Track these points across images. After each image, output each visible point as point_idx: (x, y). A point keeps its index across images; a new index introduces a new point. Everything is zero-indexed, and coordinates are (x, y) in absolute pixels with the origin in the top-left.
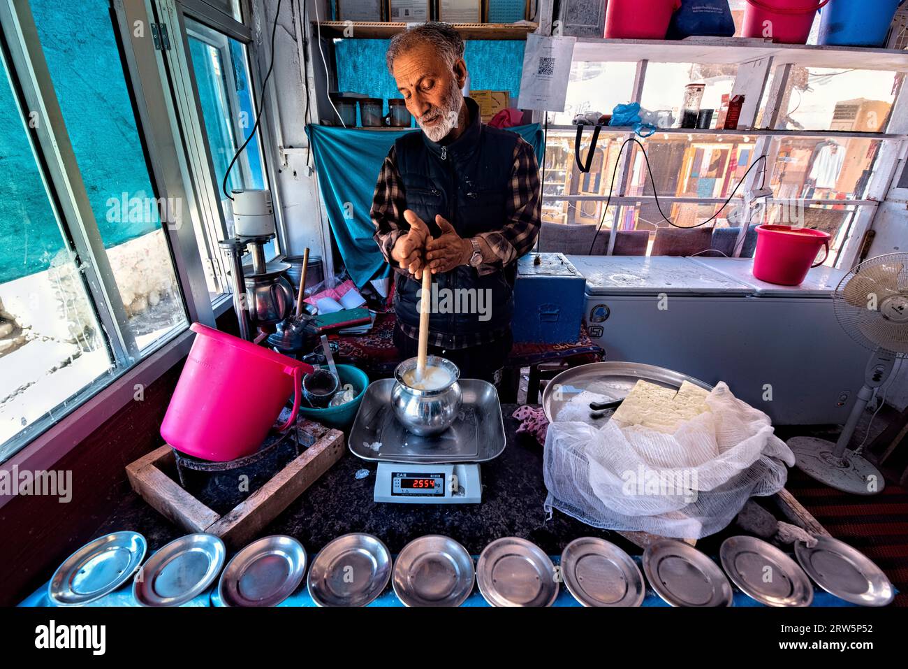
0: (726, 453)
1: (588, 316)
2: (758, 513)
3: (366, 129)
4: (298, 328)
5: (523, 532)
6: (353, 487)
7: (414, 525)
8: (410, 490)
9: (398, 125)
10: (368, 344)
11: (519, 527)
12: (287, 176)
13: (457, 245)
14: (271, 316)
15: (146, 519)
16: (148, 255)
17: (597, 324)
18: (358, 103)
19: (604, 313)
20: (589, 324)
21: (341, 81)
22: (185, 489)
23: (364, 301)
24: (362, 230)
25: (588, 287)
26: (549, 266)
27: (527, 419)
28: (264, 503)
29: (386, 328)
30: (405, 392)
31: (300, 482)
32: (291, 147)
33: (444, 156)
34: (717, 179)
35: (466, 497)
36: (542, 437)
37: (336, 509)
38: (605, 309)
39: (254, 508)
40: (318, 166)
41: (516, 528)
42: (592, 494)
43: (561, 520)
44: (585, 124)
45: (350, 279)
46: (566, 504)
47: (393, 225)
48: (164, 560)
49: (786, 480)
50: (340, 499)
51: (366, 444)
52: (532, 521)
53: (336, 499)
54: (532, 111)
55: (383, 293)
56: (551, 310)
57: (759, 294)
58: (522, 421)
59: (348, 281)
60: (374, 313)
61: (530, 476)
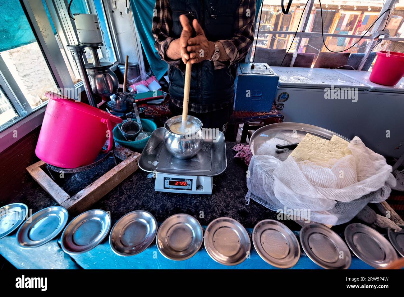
0: (362, 181)
1: (277, 98)
2: (368, 210)
4: (122, 99)
5: (233, 211)
6: (146, 182)
7: (175, 204)
8: (174, 187)
10: (161, 109)
11: (231, 208)
12: (117, 14)
14: (106, 91)
15: (38, 194)
17: (281, 103)
19: (286, 97)
20: (277, 103)
22: (54, 181)
23: (160, 87)
25: (279, 83)
26: (259, 70)
27: (240, 151)
28: (94, 190)
30: (170, 135)
31: (117, 179)
35: (203, 191)
36: (248, 161)
37: (136, 193)
38: (286, 95)
39: (89, 193)
40: (132, 7)
41: (229, 208)
43: (254, 205)
45: (154, 76)
46: (257, 197)
47: (166, 36)
50: (138, 188)
51: (150, 162)
52: (238, 205)
53: (136, 188)
56: (258, 94)
57: (372, 90)
58: (237, 152)
59: (153, 76)
60: (165, 94)
61: (239, 181)
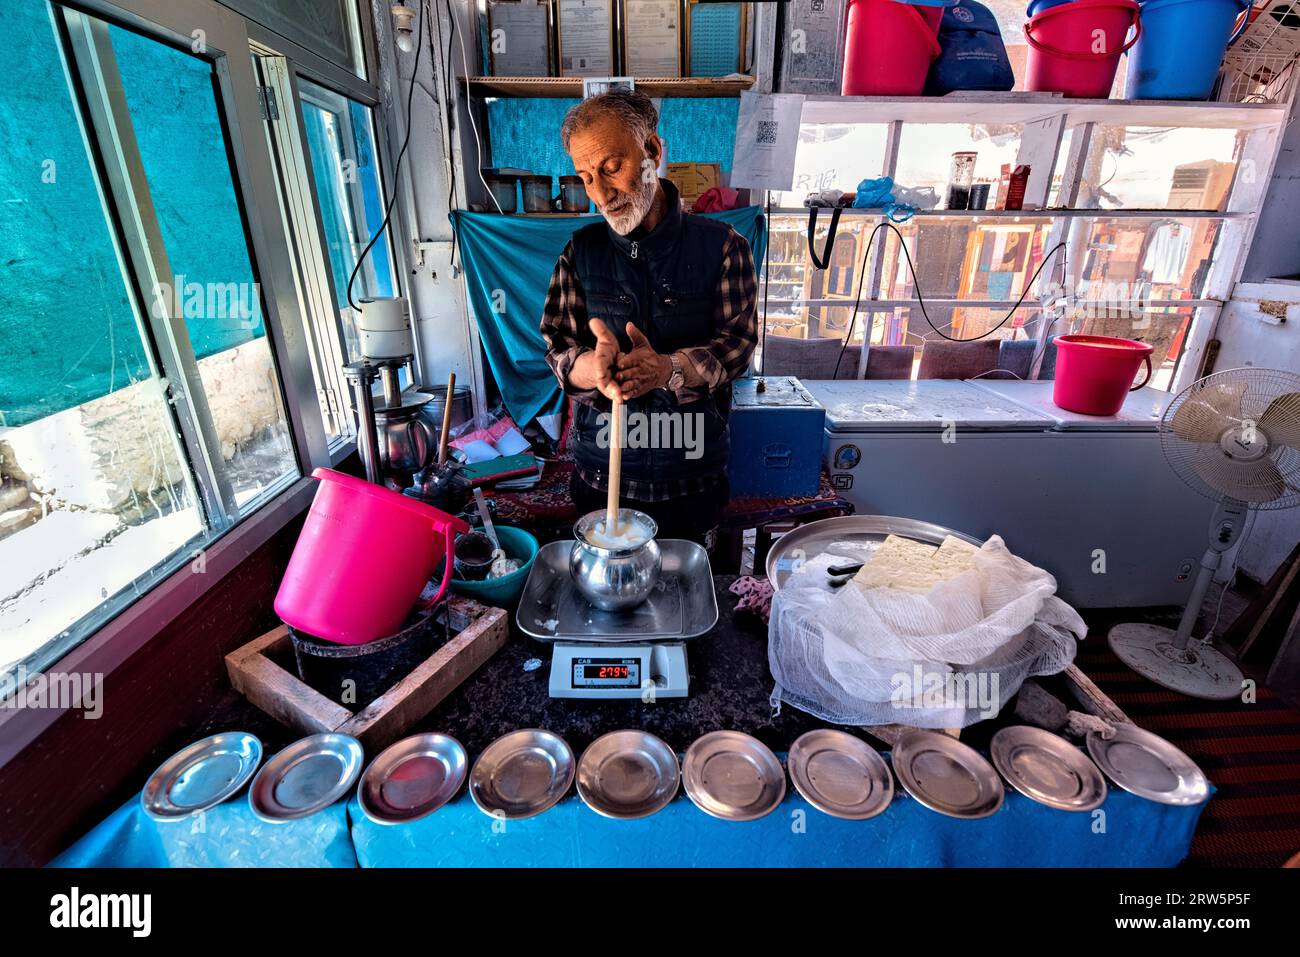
0: (992, 616)
1: (832, 461)
2: (1042, 698)
3: (530, 215)
4: (442, 480)
6: (521, 680)
7: (602, 724)
8: (596, 681)
9: (573, 209)
10: (534, 501)
12: (424, 278)
13: (653, 362)
14: (408, 463)
16: (219, 389)
17: (844, 472)
18: (518, 181)
19: (853, 458)
20: (834, 471)
21: (496, 152)
22: (304, 682)
23: (527, 445)
24: (525, 349)
25: (830, 421)
26: (776, 394)
27: (748, 593)
28: (408, 697)
29: (558, 480)
30: (588, 552)
31: (453, 674)
32: (429, 240)
33: (634, 254)
34: (1016, 275)
35: (668, 689)
37: (500, 707)
38: (854, 450)
39: (397, 704)
40: (466, 264)
42: (829, 678)
43: (792, 716)
44: (821, 205)
45: (509, 416)
46: (798, 698)
47: (569, 340)
48: (285, 765)
49: (1075, 655)
50: (505, 696)
51: (538, 621)
52: (754, 718)
53: (500, 696)
54: (749, 190)
55: (553, 434)
56: (780, 453)
57: (1061, 427)
58: (742, 596)
59: (506, 418)
60: (541, 461)
61: (751, 664)
